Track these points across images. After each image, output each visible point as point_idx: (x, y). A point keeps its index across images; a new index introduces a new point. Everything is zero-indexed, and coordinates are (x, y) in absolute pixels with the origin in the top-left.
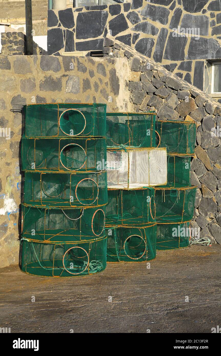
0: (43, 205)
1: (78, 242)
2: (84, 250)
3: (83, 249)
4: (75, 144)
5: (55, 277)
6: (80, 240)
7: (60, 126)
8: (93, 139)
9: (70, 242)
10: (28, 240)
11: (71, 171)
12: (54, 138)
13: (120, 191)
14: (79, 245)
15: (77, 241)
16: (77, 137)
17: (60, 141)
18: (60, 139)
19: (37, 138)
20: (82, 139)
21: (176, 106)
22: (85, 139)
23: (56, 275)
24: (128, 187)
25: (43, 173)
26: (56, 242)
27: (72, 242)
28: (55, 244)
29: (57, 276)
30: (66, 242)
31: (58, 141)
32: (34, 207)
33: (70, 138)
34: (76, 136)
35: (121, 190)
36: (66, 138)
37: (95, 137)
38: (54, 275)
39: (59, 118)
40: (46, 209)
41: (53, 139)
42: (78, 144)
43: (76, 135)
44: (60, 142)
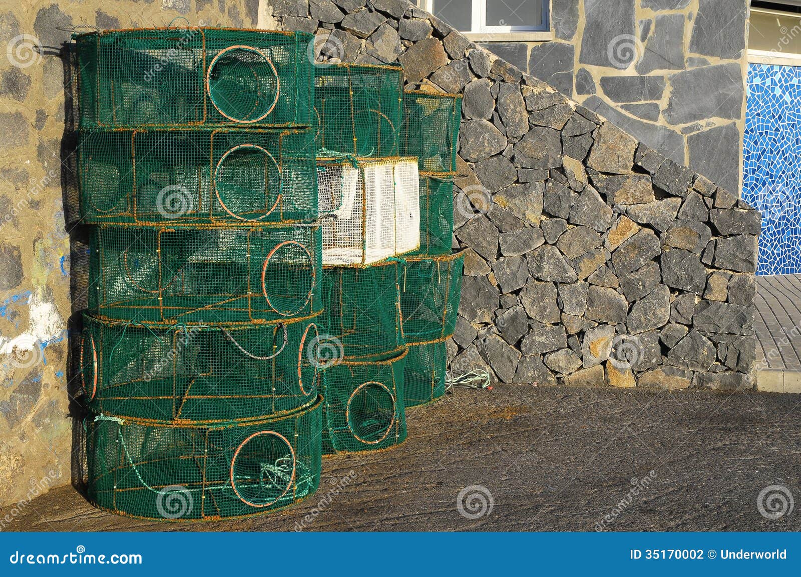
0: (166, 322)
1: (267, 419)
2: (283, 438)
3: (280, 436)
4: (252, 146)
5: (209, 519)
6: (273, 413)
7: (210, 95)
8: (296, 131)
9: (248, 419)
10: (121, 421)
11: (245, 222)
12: (196, 129)
13: (338, 270)
14: (271, 426)
15: (267, 417)
16: (257, 125)
17: (214, 136)
18: (212, 132)
19: (142, 130)
20: (272, 131)
21: (396, 56)
22: (277, 131)
23: (212, 515)
24: (363, 260)
25: (167, 230)
26: (210, 421)
27: (253, 419)
28: (208, 429)
29: (215, 517)
30: (237, 420)
31: (209, 136)
32: (138, 325)
33: (241, 128)
34: (255, 123)
35: (340, 268)
36: (230, 130)
37: (298, 128)
38: (206, 515)
39: (206, 71)
40: (177, 332)
41: (193, 133)
42: (259, 146)
43: (256, 121)
44: (214, 139)
